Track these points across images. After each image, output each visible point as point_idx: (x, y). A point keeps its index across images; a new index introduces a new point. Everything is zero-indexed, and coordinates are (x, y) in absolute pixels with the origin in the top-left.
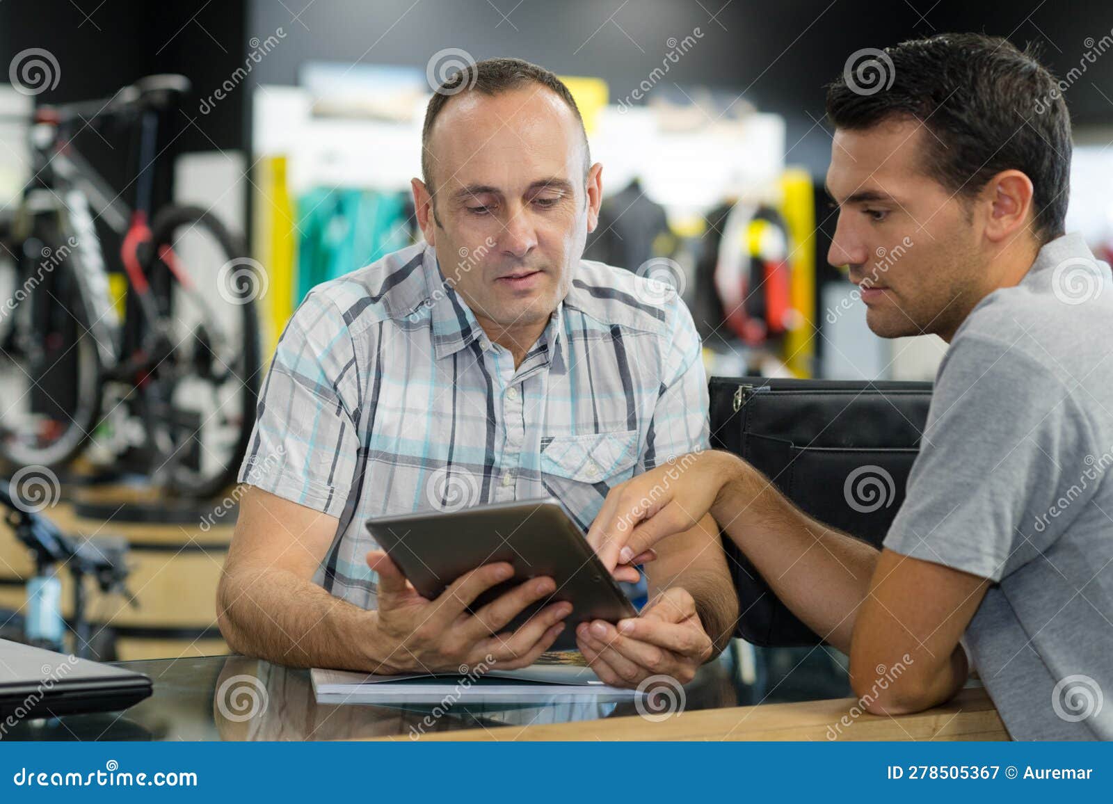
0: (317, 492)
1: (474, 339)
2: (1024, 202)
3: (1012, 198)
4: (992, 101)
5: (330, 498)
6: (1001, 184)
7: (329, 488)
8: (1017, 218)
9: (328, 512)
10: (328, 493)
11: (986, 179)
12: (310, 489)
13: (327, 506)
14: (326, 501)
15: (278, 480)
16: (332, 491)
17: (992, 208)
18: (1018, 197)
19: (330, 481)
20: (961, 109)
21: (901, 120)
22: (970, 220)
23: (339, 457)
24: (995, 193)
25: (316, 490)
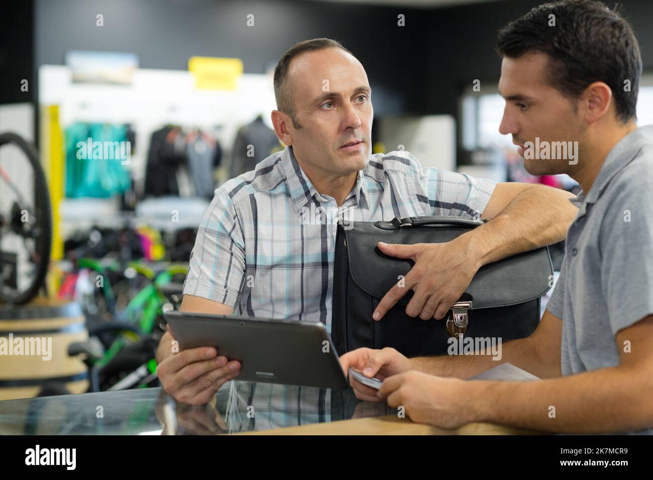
0: (218, 292)
1: (312, 196)
2: (606, 100)
3: (599, 98)
4: (587, 42)
5: (226, 296)
6: (593, 90)
7: (225, 290)
8: (602, 109)
9: (225, 303)
10: (225, 292)
11: (585, 87)
12: (214, 291)
13: (224, 300)
14: (224, 297)
15: (197, 288)
16: (227, 292)
17: (588, 103)
18: (603, 98)
19: (226, 287)
20: (568, 48)
21: (535, 54)
22: (576, 110)
23: (230, 273)
24: (590, 95)
25: (217, 291)
